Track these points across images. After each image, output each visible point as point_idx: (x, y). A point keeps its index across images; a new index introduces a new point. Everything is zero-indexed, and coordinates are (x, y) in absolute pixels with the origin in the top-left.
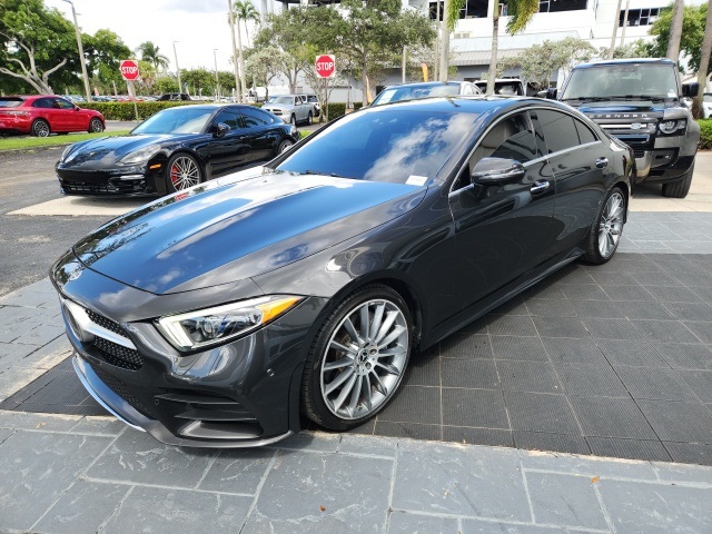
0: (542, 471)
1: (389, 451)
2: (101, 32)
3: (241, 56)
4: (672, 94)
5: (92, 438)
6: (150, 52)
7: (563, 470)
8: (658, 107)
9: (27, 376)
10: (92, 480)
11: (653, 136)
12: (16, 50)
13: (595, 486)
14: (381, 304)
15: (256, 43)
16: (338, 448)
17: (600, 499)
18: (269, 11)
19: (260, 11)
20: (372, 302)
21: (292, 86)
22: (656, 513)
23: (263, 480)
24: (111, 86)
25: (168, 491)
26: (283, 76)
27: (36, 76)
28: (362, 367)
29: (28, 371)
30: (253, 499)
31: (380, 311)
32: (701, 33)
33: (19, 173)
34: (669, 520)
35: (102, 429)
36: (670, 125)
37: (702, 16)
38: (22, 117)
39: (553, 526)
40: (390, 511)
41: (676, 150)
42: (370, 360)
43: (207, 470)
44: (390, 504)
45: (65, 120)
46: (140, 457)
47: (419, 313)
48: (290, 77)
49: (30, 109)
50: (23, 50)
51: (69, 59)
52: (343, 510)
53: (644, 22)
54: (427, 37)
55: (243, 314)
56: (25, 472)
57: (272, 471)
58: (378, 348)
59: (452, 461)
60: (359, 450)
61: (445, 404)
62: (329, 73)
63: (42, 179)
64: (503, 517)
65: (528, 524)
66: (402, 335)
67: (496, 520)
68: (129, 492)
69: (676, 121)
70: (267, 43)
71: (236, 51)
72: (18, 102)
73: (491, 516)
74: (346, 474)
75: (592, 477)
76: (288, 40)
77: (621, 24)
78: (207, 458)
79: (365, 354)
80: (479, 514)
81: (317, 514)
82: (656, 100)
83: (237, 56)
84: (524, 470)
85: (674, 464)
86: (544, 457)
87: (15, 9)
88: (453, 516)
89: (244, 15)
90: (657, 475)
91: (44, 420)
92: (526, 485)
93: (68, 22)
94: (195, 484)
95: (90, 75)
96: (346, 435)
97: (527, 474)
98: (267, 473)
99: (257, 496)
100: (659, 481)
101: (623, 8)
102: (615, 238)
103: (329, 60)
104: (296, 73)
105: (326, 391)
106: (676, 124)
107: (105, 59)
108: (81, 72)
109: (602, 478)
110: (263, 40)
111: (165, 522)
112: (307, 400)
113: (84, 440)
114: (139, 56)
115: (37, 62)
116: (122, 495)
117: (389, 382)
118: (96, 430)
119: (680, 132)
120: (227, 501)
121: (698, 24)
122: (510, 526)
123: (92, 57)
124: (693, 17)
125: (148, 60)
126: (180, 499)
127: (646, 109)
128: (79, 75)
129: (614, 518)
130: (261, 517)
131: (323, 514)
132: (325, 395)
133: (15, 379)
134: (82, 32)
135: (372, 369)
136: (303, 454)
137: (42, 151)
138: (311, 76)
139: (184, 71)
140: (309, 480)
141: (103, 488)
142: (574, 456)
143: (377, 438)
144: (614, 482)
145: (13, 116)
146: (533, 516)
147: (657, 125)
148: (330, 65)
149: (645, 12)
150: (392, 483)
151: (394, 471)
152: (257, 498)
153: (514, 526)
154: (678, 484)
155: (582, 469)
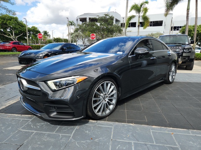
0: (157, 131)
1: (112, 125)
2: (33, 27)
3: (70, 34)
4: (187, 43)
5: (24, 120)
6: (46, 33)
7: (163, 131)
8: (183, 46)
9: (5, 105)
10: (23, 130)
11: (182, 53)
12: (9, 30)
13: (173, 135)
14: (110, 83)
15: (74, 32)
16: (96, 124)
17: (174, 138)
18: (78, 24)
19: (76, 24)
20: (107, 82)
21: (84, 43)
22: (191, 142)
23: (74, 131)
24: (34, 41)
25: (45, 134)
26: (81, 40)
27: (14, 37)
28: (104, 101)
29: (6, 104)
30: (71, 136)
31: (109, 85)
32: (193, 32)
33: (7, 60)
34: (195, 144)
35: (26, 118)
36: (187, 50)
37: (193, 28)
38: (9, 47)
39: (161, 145)
40: (112, 140)
41: (189, 57)
42: (106, 99)
43: (57, 129)
44: (112, 138)
45: (21, 48)
46: (37, 125)
47: (120, 88)
48: (83, 40)
49: (12, 45)
50: (11, 31)
51: (24, 33)
52: (98, 139)
53: (178, 30)
54: (120, 31)
55: (71, 81)
56: (3, 128)
57: (77, 129)
58: (108, 96)
59: (130, 128)
60: (102, 125)
61: (127, 114)
62: (94, 38)
63: (13, 62)
64: (146, 142)
65: (153, 144)
66: (115, 93)
67: (143, 143)
68: (34, 133)
69: (188, 49)
70: (77, 32)
71: (69, 33)
72: (8, 43)
73: (142, 142)
74: (98, 130)
75: (171, 133)
76: (83, 31)
77: (172, 30)
78: (57, 126)
79: (105, 97)
80: (138, 141)
81: (90, 140)
82: (183, 44)
83: (69, 34)
84: (151, 131)
85: (195, 130)
86: (157, 128)
87: (11, 20)
88: (131, 141)
89: (71, 25)
90: (191, 133)
91: (10, 115)
92: (152, 135)
93: (24, 24)
94: (54, 132)
95: (29, 38)
96: (98, 121)
97: (152, 132)
98: (75, 130)
99: (72, 135)
100: (191, 135)
101: (172, 26)
102: (174, 77)
103: (94, 35)
104: (85, 39)
105: (93, 106)
106: (189, 50)
107: (33, 34)
108: (26, 37)
109: (174, 133)
110: (76, 31)
111: (44, 141)
112: (88, 108)
113: (21, 121)
114: (43, 34)
115: (15, 34)
116: (31, 134)
117: (111, 107)
118: (25, 118)
119: (190, 52)
120: (63, 136)
121: (192, 30)
122: (148, 144)
123: (30, 33)
124: (191, 28)
125: (45, 35)
126: (49, 136)
127: (180, 46)
128: (26, 38)
129: (179, 143)
130: (73, 140)
131: (92, 140)
132: (93, 107)
133: (2, 106)
134: (28, 27)
135: (106, 102)
136: (86, 125)
137: (14, 55)
138: (89, 40)
139: (54, 38)
140: (87, 132)
141: (26, 132)
142: (166, 128)
143: (107, 122)
144: (178, 134)
145: (7, 46)
146: (155, 142)
147: (183, 50)
148: (94, 36)
149: (178, 27)
150: (112, 133)
151: (113, 130)
152: (72, 136)
153: (149, 144)
154: (197, 135)
155: (168, 131)
